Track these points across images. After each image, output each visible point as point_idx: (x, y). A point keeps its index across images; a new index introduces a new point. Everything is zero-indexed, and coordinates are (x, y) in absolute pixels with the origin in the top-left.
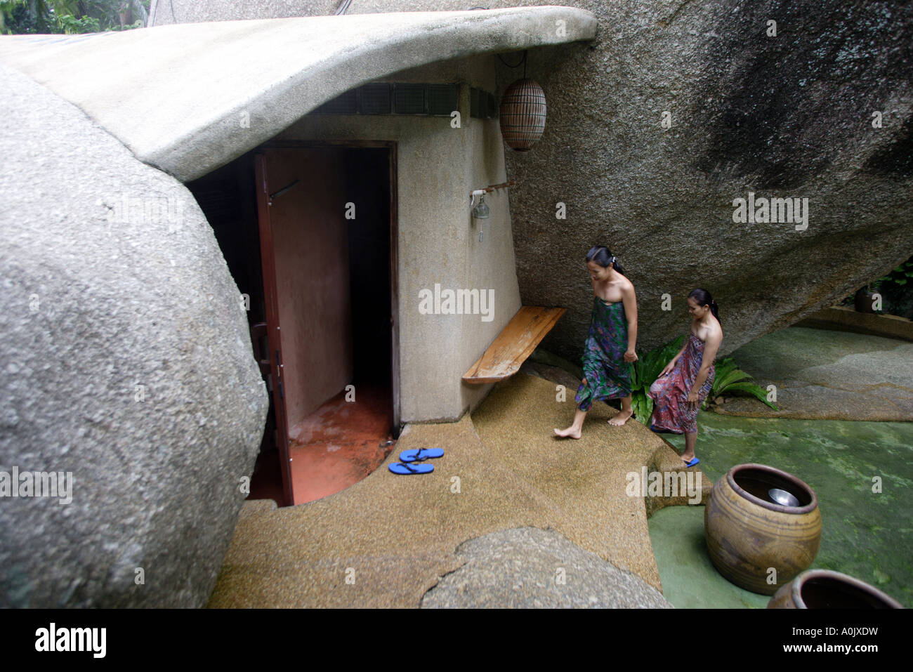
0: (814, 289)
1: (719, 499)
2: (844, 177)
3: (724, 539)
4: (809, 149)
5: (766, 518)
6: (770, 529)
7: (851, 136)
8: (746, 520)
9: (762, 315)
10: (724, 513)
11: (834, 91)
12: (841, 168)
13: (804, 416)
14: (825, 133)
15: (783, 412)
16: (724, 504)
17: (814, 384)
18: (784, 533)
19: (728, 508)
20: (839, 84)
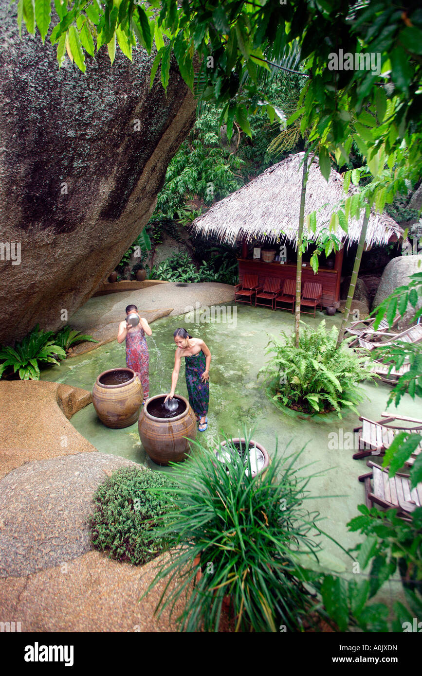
0: (94, 279)
1: (98, 395)
2: (93, 223)
3: (108, 412)
4: (74, 211)
5: (121, 392)
6: (123, 396)
7: (90, 203)
8: (114, 398)
9: (75, 298)
10: (103, 401)
11: (76, 181)
12: (90, 219)
13: (111, 340)
14: (79, 202)
15: (102, 342)
16: (101, 396)
17: (108, 323)
18: (130, 393)
19: (104, 397)
20: (78, 178)
